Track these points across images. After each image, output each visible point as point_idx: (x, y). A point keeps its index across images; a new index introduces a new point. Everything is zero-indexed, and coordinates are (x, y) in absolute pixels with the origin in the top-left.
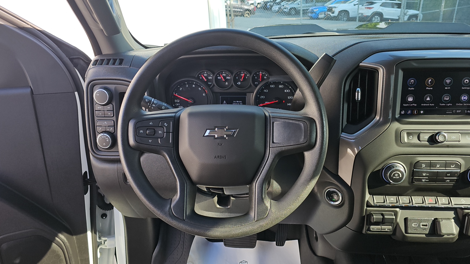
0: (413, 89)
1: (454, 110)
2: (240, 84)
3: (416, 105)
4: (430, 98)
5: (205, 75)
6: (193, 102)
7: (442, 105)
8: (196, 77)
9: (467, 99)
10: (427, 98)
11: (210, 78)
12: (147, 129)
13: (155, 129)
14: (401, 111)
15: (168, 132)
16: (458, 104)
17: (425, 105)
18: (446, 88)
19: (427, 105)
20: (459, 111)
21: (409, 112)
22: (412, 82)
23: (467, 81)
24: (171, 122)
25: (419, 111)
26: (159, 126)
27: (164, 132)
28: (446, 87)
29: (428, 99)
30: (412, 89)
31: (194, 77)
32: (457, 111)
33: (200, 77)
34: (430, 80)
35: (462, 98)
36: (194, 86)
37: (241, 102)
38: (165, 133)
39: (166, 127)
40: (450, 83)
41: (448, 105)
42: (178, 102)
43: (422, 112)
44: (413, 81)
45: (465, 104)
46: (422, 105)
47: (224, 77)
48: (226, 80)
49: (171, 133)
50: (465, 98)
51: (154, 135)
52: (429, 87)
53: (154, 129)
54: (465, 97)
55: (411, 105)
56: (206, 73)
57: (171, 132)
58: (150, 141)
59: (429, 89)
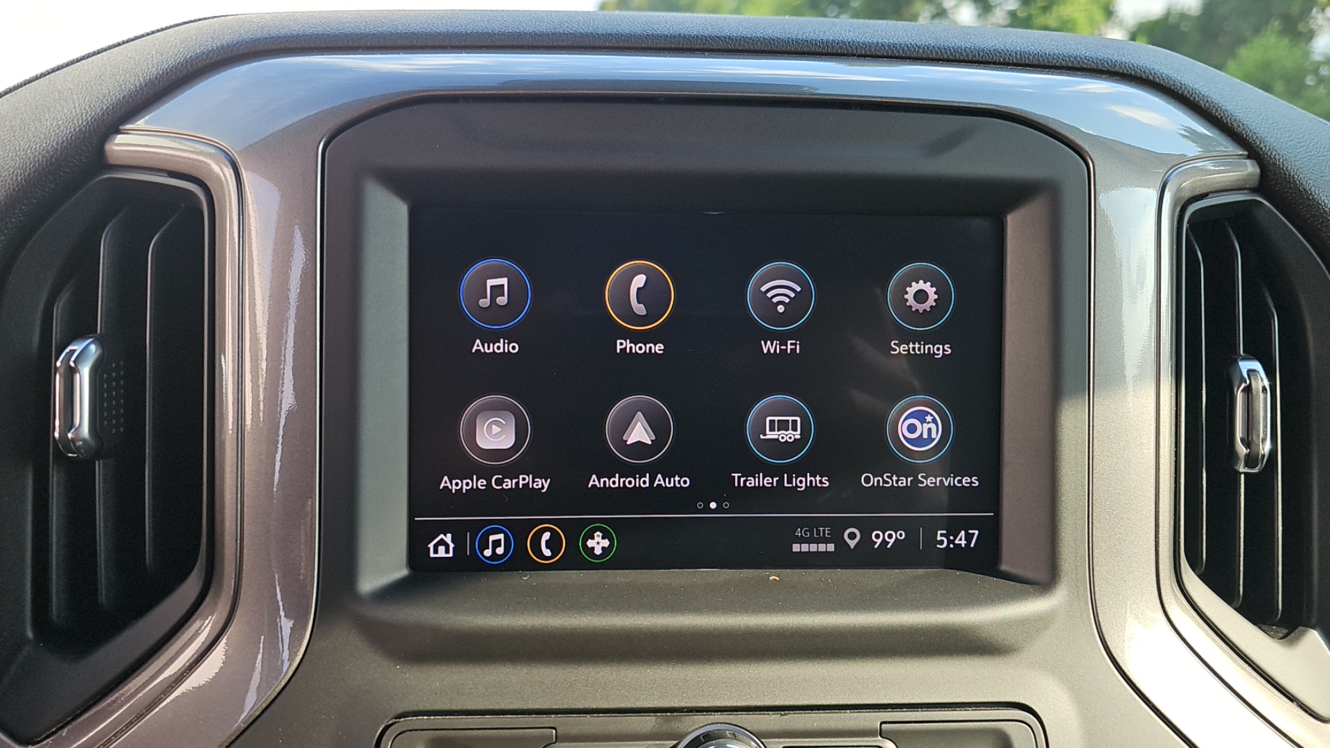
0: (514, 348)
1: (851, 523)
3: (542, 484)
4: (655, 424)
7: (752, 482)
9: (936, 436)
10: (625, 424)
14: (418, 538)
16: (874, 481)
17: (616, 482)
18: (768, 347)
19: (630, 483)
20: (892, 537)
21: (497, 544)
22: (497, 290)
23: (921, 296)
25: (578, 532)
28: (771, 336)
29: (639, 433)
30: (501, 347)
32: (878, 538)
34: (639, 281)
35: (903, 429)
40: (797, 305)
41: (802, 483)
43: (598, 543)
44: (504, 281)
45: (930, 482)
46: (594, 481)
50: (922, 429)
52: (636, 338)
54: (921, 417)
55: (509, 484)
59: (639, 349)
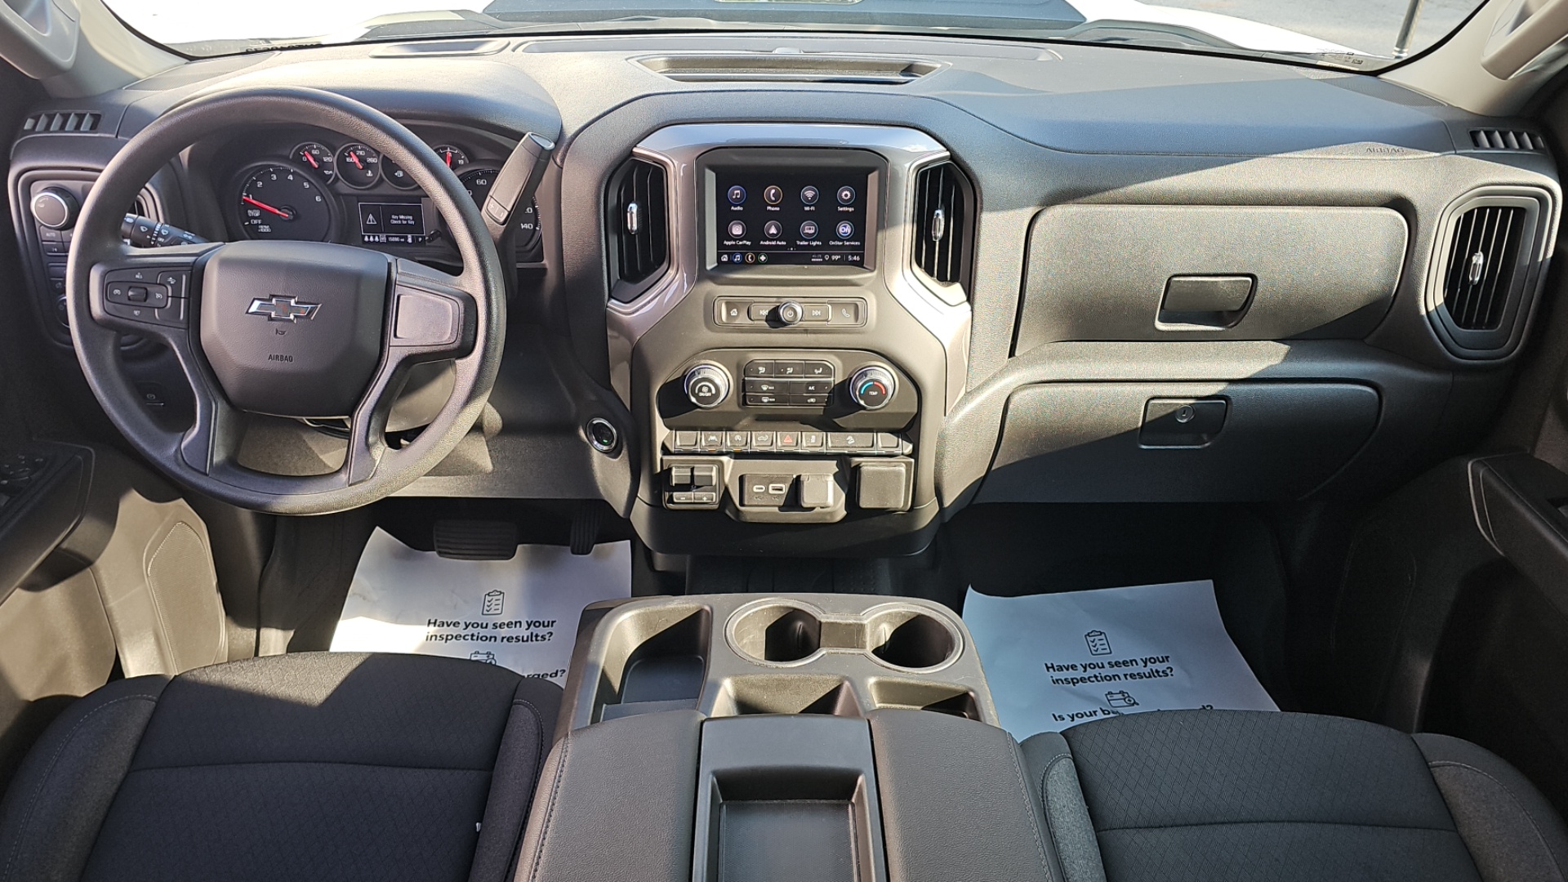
0: (741, 209)
1: (827, 254)
2: (401, 175)
3: (749, 243)
4: (777, 228)
5: (315, 152)
6: (292, 217)
7: (801, 243)
8: (291, 157)
9: (849, 232)
10: (770, 228)
11: (328, 159)
12: (130, 288)
13: (148, 289)
14: (719, 256)
15: (176, 297)
16: (833, 243)
17: (767, 243)
18: (807, 209)
19: (770, 243)
20: (837, 257)
21: (738, 258)
22: (737, 194)
23: (846, 195)
24: (184, 277)
25: (758, 255)
26: (157, 284)
27: (168, 297)
28: (807, 206)
29: (773, 231)
30: (739, 208)
31: (285, 159)
32: (833, 257)
33: (303, 156)
34: (773, 191)
35: (841, 230)
36: (292, 179)
37: (411, 218)
38: (170, 299)
39: (171, 285)
40: (814, 198)
41: (814, 244)
42: (257, 215)
43: (763, 258)
44: (739, 191)
45: (848, 243)
46: (762, 243)
47: (361, 159)
48: (367, 166)
49: (183, 300)
50: (846, 230)
51: (145, 300)
52: (772, 206)
53: (146, 289)
54: (845, 226)
55: (741, 243)
56: (317, 148)
57: (183, 296)
58: (136, 313)
59: (773, 209)
